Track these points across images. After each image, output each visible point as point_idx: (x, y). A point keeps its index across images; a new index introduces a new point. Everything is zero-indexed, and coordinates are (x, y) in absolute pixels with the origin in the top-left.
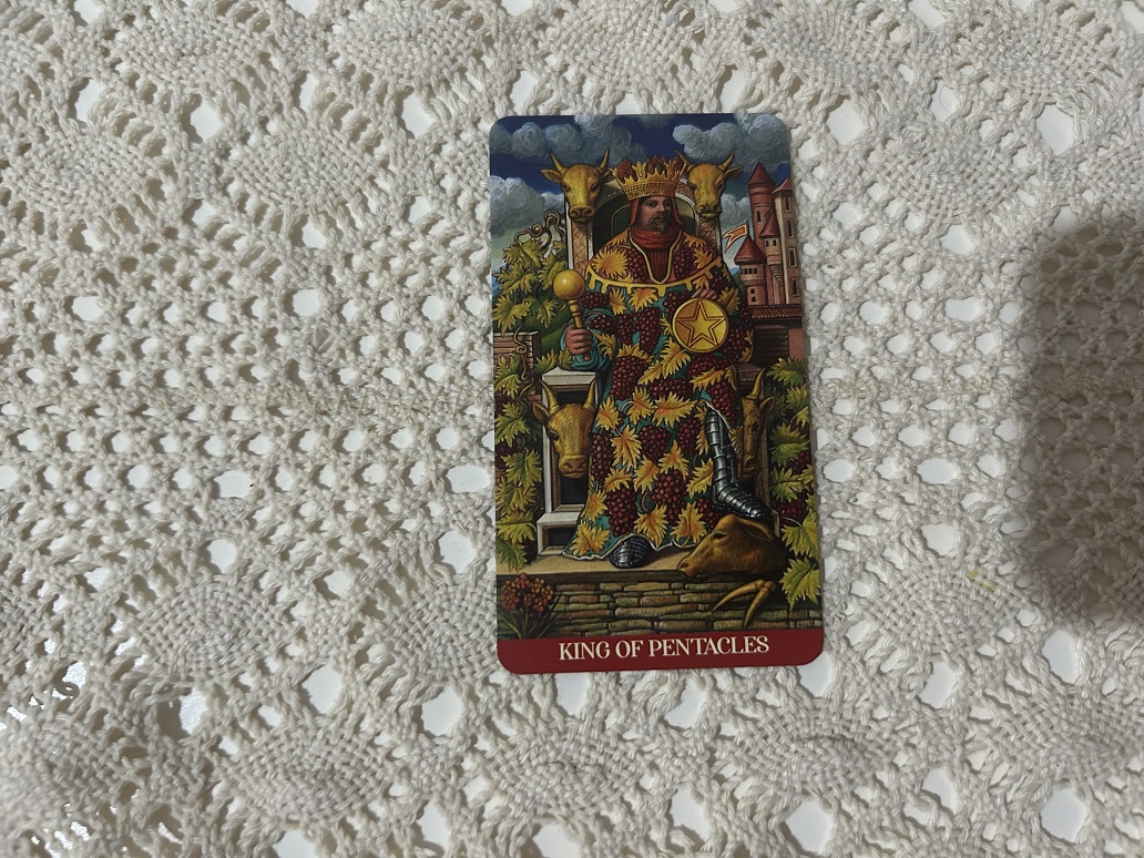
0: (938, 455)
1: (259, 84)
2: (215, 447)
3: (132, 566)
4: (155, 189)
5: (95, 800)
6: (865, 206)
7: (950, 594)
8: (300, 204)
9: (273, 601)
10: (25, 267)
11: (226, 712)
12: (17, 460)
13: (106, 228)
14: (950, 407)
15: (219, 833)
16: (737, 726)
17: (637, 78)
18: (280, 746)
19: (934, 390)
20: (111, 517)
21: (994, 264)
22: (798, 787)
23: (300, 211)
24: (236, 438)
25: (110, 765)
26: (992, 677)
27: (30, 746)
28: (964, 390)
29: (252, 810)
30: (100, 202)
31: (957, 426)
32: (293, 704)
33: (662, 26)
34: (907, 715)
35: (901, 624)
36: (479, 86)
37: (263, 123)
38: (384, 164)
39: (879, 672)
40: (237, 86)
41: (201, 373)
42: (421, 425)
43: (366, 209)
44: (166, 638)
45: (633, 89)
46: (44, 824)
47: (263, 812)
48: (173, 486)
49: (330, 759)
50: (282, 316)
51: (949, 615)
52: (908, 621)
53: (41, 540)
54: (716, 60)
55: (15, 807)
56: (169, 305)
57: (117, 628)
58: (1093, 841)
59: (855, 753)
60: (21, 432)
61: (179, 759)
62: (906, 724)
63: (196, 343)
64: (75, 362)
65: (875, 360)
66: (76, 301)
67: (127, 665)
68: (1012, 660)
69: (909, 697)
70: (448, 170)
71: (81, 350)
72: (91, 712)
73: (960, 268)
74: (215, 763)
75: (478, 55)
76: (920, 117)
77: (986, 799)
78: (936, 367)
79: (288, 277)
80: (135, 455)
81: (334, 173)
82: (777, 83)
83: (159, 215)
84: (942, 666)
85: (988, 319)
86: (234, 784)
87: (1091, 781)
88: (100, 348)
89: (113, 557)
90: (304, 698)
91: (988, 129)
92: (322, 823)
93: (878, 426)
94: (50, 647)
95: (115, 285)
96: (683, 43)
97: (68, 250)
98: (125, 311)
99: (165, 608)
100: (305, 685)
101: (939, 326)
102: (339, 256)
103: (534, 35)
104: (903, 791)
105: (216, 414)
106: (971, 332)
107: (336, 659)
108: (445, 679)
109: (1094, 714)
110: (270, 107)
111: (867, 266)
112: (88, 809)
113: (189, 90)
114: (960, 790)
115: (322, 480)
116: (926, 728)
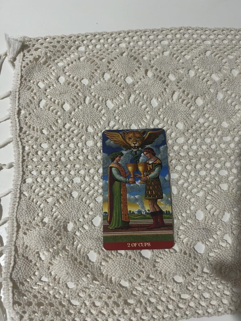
0: (223, 169)
1: (77, 99)
2: (72, 173)
3: (57, 197)
4: (57, 122)
5: (52, 244)
6: (204, 119)
7: (227, 198)
8: (87, 123)
9: (86, 203)
10: (32, 138)
11: (77, 227)
12: (32, 177)
13: (48, 129)
14: (225, 159)
15: (76, 251)
16: (183, 227)
17: (155, 95)
18: (88, 233)
19: (221, 155)
20: (52, 187)
21: (232, 129)
22: (197, 239)
23: (87, 125)
25: (54, 237)
27: (38, 233)
28: (227, 155)
29: (83, 246)
30: (47, 124)
31: (226, 163)
32: (90, 224)
33: (159, 84)
35: (217, 204)
36: (123, 98)
37: (78, 107)
38: (104, 115)
39: (213, 215)
40: (73, 99)
41: (69, 157)
43: (101, 124)
44: (64, 212)
45: (154, 97)
46: (41, 250)
47: (85, 247)
48: (64, 181)
49: (99, 235)
50: (85, 146)
51: (227, 202)
52: (219, 204)
53: (37, 193)
54: (171, 90)
55: (35, 246)
56: (61, 144)
57: (54, 210)
59: (208, 231)
60: (32, 171)
61: (68, 236)
62: (219, 225)
63: (67, 152)
64: (43, 156)
65: (208, 150)
66: (42, 144)
67: (56, 217)
69: (219, 219)
70: (117, 115)
71: (44, 154)
72: (50, 227)
73: (225, 130)
74: (75, 237)
75: (121, 91)
76: (215, 100)
78: (221, 151)
79: (86, 138)
80: (56, 175)
81: (94, 116)
82: (184, 94)
83: (58, 127)
84: (226, 213)
85: (232, 140)
86: (79, 241)
88: (47, 153)
89: (52, 195)
91: (229, 101)
92: (98, 249)
93: (210, 163)
94: (40, 214)
95: (50, 141)
96: (164, 87)
97: (41, 134)
98: (52, 146)
99: (63, 205)
100: (92, 221)
101: (221, 142)
102: (96, 134)
103: (133, 87)
104: (219, 239)
106: (228, 144)
110: (79, 103)
111: (206, 131)
112: (50, 246)
113: (63, 101)
114: (231, 239)
115: (94, 178)
116: (223, 226)
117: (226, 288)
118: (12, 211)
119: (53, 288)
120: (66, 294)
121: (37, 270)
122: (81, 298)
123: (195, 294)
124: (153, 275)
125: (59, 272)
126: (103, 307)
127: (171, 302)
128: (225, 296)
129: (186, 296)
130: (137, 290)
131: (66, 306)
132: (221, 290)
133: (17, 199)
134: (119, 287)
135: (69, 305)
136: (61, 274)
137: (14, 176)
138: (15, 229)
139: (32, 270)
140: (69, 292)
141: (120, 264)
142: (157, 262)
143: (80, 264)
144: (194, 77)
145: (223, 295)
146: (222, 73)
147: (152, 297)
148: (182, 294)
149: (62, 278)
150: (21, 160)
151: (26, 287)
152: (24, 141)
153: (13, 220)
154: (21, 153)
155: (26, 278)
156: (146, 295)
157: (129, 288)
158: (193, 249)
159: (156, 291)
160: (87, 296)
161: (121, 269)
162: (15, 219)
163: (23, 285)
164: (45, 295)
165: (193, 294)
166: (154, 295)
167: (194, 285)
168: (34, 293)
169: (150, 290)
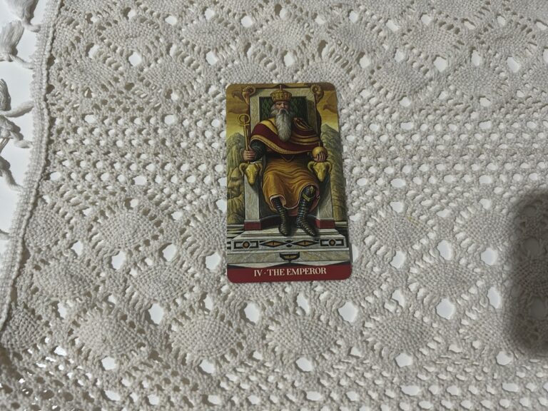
0: (398, 177)
1: (155, 47)
2: (133, 167)
3: (100, 207)
4: (116, 80)
6: (371, 90)
7: (401, 225)
8: (169, 86)
10: (66, 103)
11: (132, 259)
12: (62, 170)
14: (402, 159)
15: (128, 304)
17: (290, 46)
18: (152, 272)
19: (396, 154)
20: (93, 189)
21: (417, 109)
22: (344, 296)
23: (169, 88)
24: (142, 164)
26: (417, 256)
28: (407, 153)
29: (141, 296)
30: (96, 82)
31: (405, 167)
32: (157, 258)
33: (298, 28)
34: (386, 270)
35: (384, 236)
36: (235, 49)
37: (156, 60)
38: (200, 74)
39: (376, 254)
40: (147, 47)
41: (130, 141)
42: (209, 162)
43: (193, 89)
44: (111, 233)
46: (64, 298)
47: (145, 297)
48: (117, 180)
49: (171, 277)
50: (161, 123)
51: (401, 233)
52: (386, 235)
53: (67, 198)
56: (120, 118)
57: (94, 229)
58: (456, 318)
59: (365, 283)
60: (64, 160)
61: (116, 277)
62: (385, 274)
63: (128, 131)
64: (85, 136)
65: (375, 143)
66: (85, 116)
68: (424, 250)
69: (386, 263)
70: (222, 77)
71: (87, 133)
73: (405, 111)
74: (128, 277)
75: (234, 39)
76: (391, 61)
77: (415, 301)
78: (397, 146)
79: (164, 109)
80: (104, 169)
81: (181, 76)
84: (399, 253)
85: (416, 128)
86: (135, 286)
87: (455, 295)
88: (93, 133)
89: (93, 203)
90: (161, 255)
91: (415, 65)
92: (167, 301)
93: (376, 166)
94: (68, 235)
95: (100, 110)
96: (306, 33)
98: (104, 120)
99: (111, 222)
101: (397, 131)
103: (254, 33)
104: (384, 298)
105: (134, 155)
106: (410, 134)
107: (175, 240)
108: (215, 249)
109: (455, 270)
110: (159, 54)
111: (371, 112)
113: (130, 49)
114: (405, 298)
115: (172, 180)
116: (392, 274)
117: (390, 385)
118: (17, 226)
119: (75, 368)
120: (98, 380)
121: (47, 335)
122: (125, 389)
123: (333, 392)
124: (260, 352)
125: (90, 339)
126: (164, 407)
127: (288, 404)
128: (387, 400)
129: (316, 396)
130: (228, 380)
131: (96, 400)
132: (379, 389)
133: (28, 207)
134: (196, 373)
135: (101, 400)
136: (92, 343)
137: (29, 166)
138: (19, 258)
139: (39, 332)
140: (104, 376)
141: (204, 329)
142: (270, 331)
143: (130, 326)
144: (357, 22)
145: (384, 398)
146: (405, 19)
147: (254, 394)
148: (308, 391)
149: (93, 349)
150: (45, 140)
151: (24, 362)
152: (53, 108)
153: (17, 241)
154: (46, 128)
155: (27, 347)
156: (244, 390)
157: (214, 375)
158: (336, 313)
159: (262, 383)
160: (137, 384)
161: (204, 338)
162: (20, 241)
163: (20, 358)
164: (58, 379)
165: (330, 392)
166: (258, 390)
167: (332, 378)
168: (38, 375)
169: (252, 381)
